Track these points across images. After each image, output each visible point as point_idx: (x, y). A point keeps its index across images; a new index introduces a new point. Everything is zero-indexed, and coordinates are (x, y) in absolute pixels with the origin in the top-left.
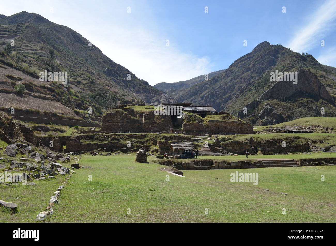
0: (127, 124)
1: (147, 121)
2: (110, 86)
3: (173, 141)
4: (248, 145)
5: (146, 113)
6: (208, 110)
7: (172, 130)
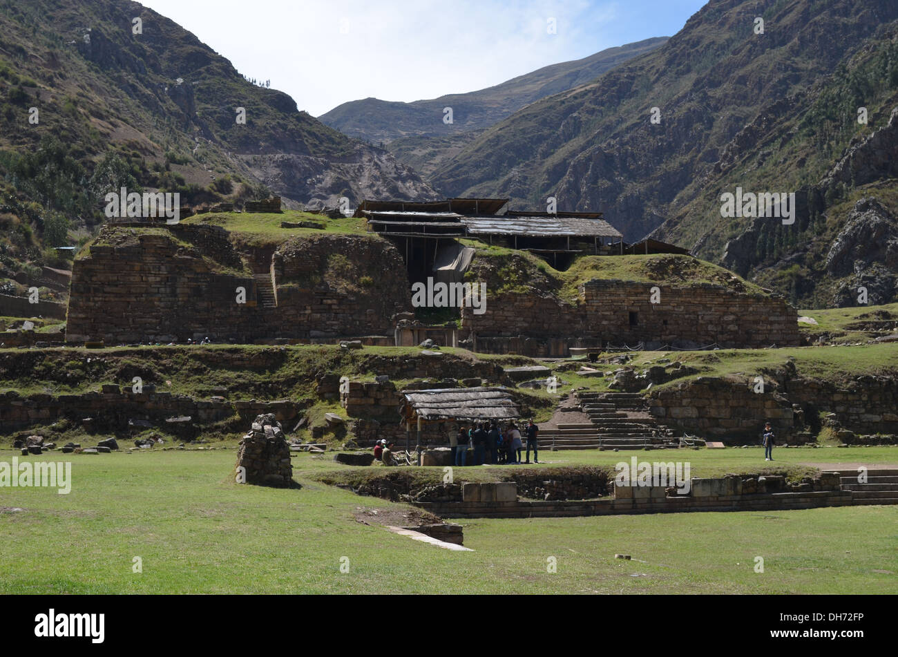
0: (191, 299)
1: (290, 284)
2: (107, 117)
3: (416, 379)
4: (774, 400)
5: (284, 248)
6: (582, 234)
7: (412, 331)
